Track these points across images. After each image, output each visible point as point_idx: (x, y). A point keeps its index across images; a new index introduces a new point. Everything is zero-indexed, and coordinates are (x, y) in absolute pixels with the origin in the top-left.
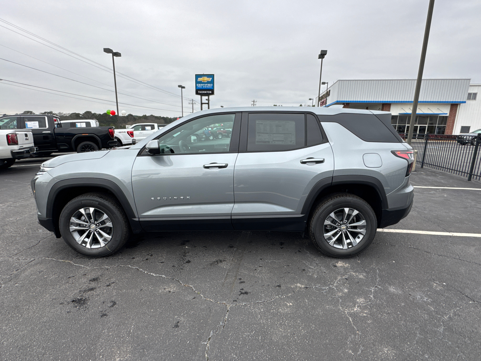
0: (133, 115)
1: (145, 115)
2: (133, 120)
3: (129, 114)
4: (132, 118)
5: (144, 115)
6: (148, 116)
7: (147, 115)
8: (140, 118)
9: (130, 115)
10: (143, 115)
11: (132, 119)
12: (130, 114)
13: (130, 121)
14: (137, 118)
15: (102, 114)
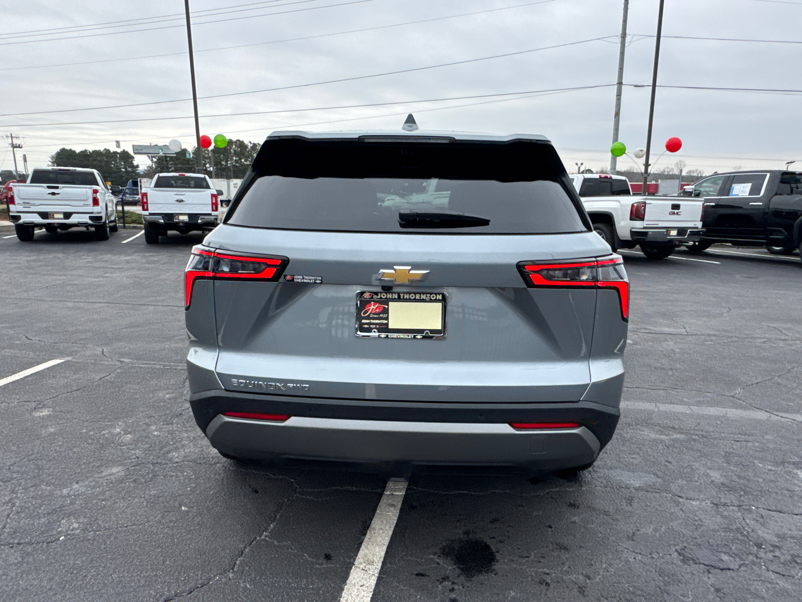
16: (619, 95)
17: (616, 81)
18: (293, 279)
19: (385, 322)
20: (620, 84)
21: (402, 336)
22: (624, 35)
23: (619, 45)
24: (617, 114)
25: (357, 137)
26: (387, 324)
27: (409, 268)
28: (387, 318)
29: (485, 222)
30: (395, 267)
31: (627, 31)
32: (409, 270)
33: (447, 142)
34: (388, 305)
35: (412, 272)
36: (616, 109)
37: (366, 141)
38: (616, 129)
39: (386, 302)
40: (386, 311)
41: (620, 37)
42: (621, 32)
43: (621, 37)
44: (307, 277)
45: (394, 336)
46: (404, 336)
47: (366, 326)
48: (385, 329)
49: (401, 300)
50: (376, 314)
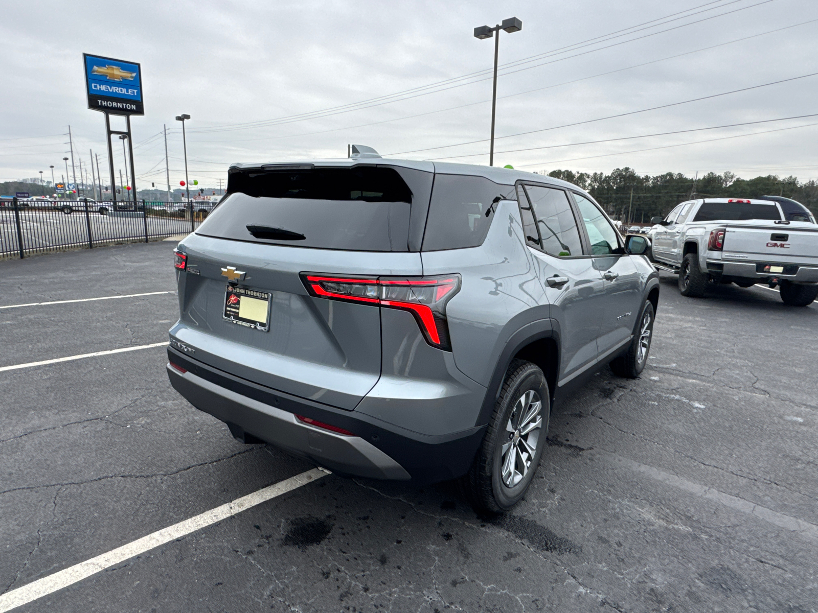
19: (237, 311)
25: (260, 166)
26: (238, 313)
27: (234, 268)
28: (238, 309)
29: (302, 237)
30: (228, 267)
32: (234, 271)
33: (310, 168)
34: (240, 298)
35: (236, 272)
39: (239, 295)
40: (238, 303)
45: (240, 323)
46: (244, 324)
47: (228, 313)
48: (237, 316)
49: (246, 295)
50: (233, 304)
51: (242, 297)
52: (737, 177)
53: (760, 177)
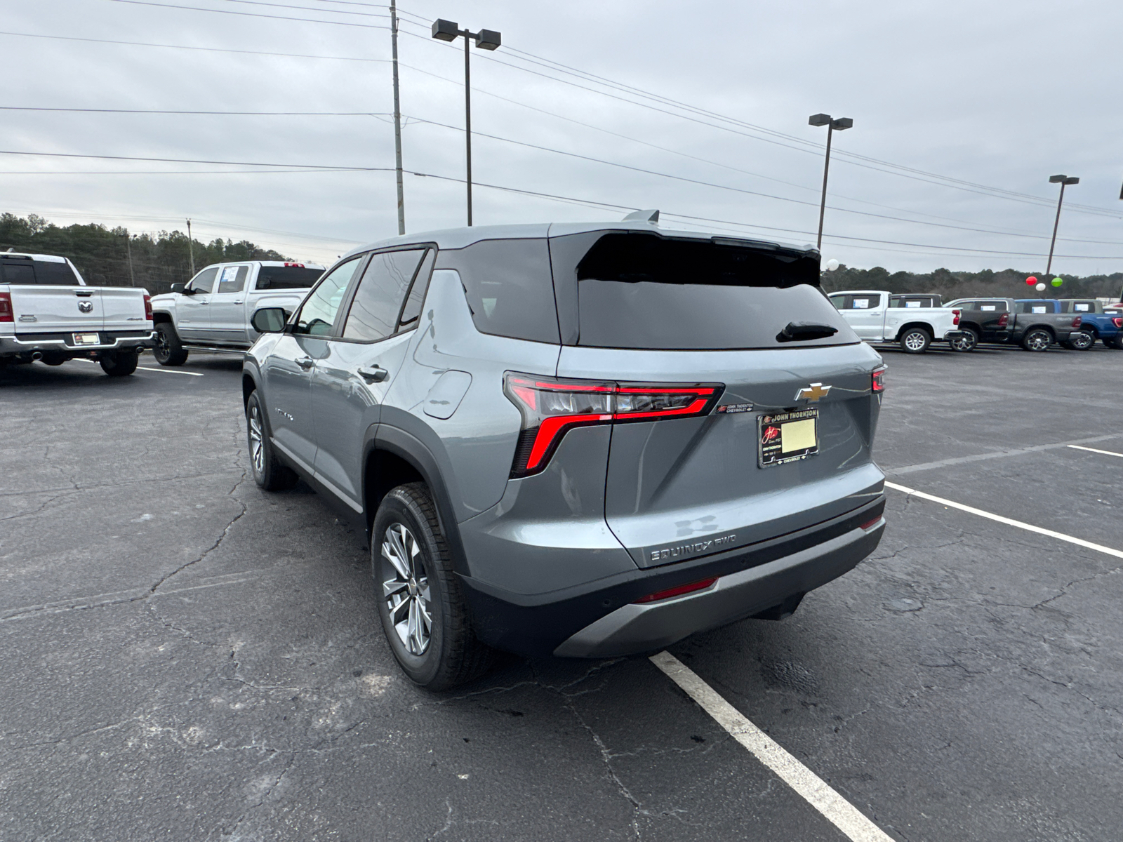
0: (952, 271)
1: (989, 271)
2: (945, 285)
3: (939, 267)
4: (946, 278)
5: (984, 271)
6: (998, 273)
7: (994, 272)
8: (969, 277)
9: (942, 272)
10: (980, 271)
11: (944, 282)
12: (942, 269)
13: (938, 288)
14: (961, 279)
15: (868, 270)
16: (400, 182)
17: (395, 166)
18: (726, 409)
19: (779, 446)
20: (400, 169)
21: (793, 460)
22: (397, 115)
23: (394, 125)
24: (401, 203)
25: (709, 237)
26: (781, 448)
27: (820, 384)
28: (780, 443)
30: (812, 385)
31: (401, 111)
32: (821, 387)
34: (780, 428)
35: (823, 388)
36: (398, 199)
37: (717, 243)
38: (402, 221)
39: (778, 425)
40: (779, 435)
41: (393, 115)
42: (394, 111)
43: (395, 116)
44: (740, 406)
45: (787, 460)
46: (794, 459)
47: (767, 454)
48: (780, 454)
49: (790, 420)
50: (772, 440)
51: (783, 425)
52: (49, 223)
53: (76, 225)
